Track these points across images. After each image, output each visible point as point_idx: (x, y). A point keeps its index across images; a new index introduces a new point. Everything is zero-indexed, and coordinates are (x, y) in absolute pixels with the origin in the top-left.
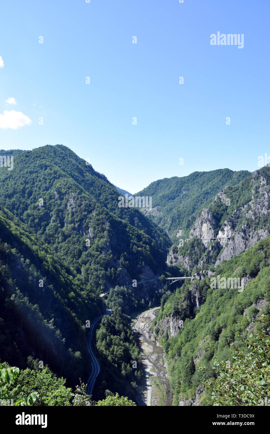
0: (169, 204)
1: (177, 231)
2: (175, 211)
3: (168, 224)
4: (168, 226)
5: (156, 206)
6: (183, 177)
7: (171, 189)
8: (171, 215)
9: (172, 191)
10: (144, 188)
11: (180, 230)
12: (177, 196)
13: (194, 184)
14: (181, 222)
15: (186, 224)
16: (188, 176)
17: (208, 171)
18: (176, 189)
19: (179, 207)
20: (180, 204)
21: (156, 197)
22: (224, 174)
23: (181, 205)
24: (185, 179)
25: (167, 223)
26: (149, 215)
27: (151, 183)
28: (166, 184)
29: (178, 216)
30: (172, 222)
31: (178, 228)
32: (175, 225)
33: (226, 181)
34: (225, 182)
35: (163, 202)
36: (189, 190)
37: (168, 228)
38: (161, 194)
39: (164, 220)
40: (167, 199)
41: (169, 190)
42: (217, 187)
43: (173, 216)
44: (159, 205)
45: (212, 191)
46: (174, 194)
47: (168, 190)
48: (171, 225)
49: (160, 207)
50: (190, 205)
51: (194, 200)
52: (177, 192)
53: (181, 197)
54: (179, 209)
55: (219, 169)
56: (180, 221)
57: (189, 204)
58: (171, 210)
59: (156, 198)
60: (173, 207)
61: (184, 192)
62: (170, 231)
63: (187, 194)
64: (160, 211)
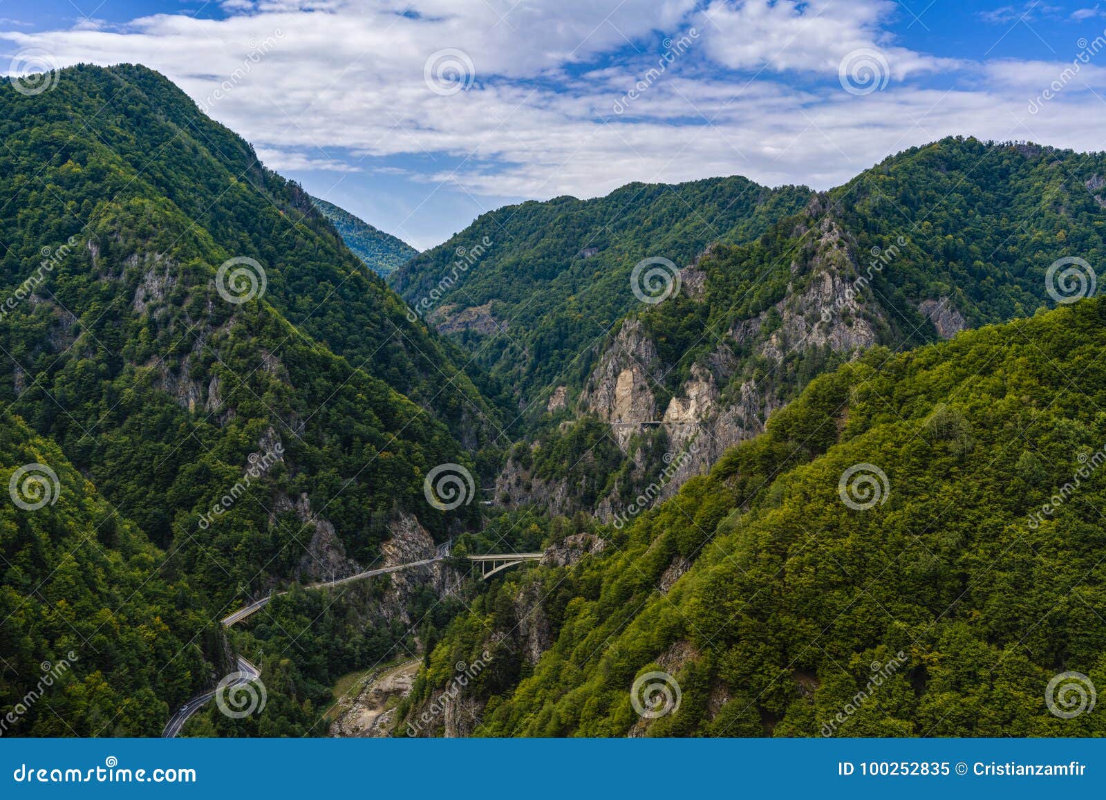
0: (535, 294)
1: (551, 390)
2: (547, 320)
3: (524, 365)
4: (524, 370)
5: (490, 298)
6: (590, 201)
7: (546, 241)
8: (535, 332)
9: (545, 248)
10: (455, 234)
11: (561, 388)
12: (561, 268)
13: (624, 226)
14: (567, 358)
15: (580, 366)
16: (607, 198)
17: (676, 183)
18: (561, 241)
19: (563, 309)
20: (569, 295)
21: (494, 267)
22: (727, 195)
23: (572, 298)
24: (596, 207)
25: (520, 361)
26: (464, 330)
27: (480, 216)
28: (530, 223)
29: (557, 339)
30: (538, 357)
31: (556, 378)
32: (545, 368)
33: (731, 222)
34: (727, 227)
35: (516, 284)
36: (604, 249)
37: (524, 378)
38: (509, 259)
39: (512, 350)
40: (527, 277)
41: (539, 246)
42: (698, 242)
43: (542, 339)
44: (498, 296)
45: (679, 254)
46: (554, 260)
47: (535, 245)
48: (533, 368)
49: (500, 304)
50: (603, 302)
51: (616, 282)
52: (564, 252)
53: (576, 271)
54: (564, 315)
55: (711, 179)
56: (563, 357)
57: (600, 298)
58: (538, 314)
59: (491, 272)
60: (545, 303)
61: (589, 254)
62: (528, 390)
63: (597, 262)
64: (501, 318)
